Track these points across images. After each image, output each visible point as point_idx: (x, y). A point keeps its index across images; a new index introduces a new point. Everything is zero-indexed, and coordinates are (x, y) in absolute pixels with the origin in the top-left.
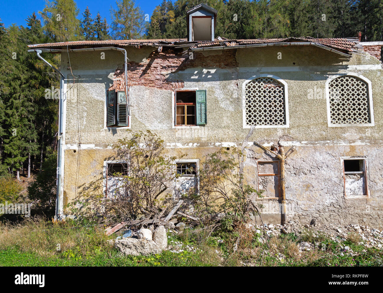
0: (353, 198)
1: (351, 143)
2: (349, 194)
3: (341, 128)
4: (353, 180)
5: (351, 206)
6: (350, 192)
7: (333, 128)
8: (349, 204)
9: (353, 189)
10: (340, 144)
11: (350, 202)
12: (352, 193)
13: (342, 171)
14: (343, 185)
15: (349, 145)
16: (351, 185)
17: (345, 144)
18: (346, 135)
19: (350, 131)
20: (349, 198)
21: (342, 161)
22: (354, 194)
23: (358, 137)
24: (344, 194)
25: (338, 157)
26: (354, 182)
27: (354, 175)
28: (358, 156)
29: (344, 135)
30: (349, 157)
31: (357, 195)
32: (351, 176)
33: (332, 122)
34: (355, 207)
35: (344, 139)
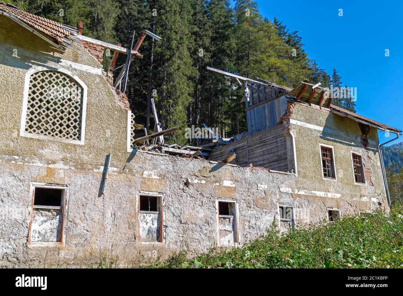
0: (40, 246)
1: (50, 164)
2: (37, 239)
3: (39, 140)
4: (45, 218)
5: (35, 259)
6: (38, 237)
7: (26, 138)
8: (33, 256)
9: (43, 232)
10: (33, 163)
11: (34, 252)
12: (40, 238)
13: (30, 204)
14: (28, 226)
15: (46, 166)
16: (42, 226)
17: (40, 165)
18: (45, 152)
19: (51, 147)
20: (35, 246)
21: (32, 189)
22: (44, 240)
23: (61, 157)
24: (27, 240)
25: (27, 183)
26: (46, 221)
27: (49, 210)
28: (57, 184)
29: (41, 151)
30: (44, 184)
31: (48, 241)
32: (43, 212)
33: (26, 130)
34: (41, 261)
35: (41, 158)
